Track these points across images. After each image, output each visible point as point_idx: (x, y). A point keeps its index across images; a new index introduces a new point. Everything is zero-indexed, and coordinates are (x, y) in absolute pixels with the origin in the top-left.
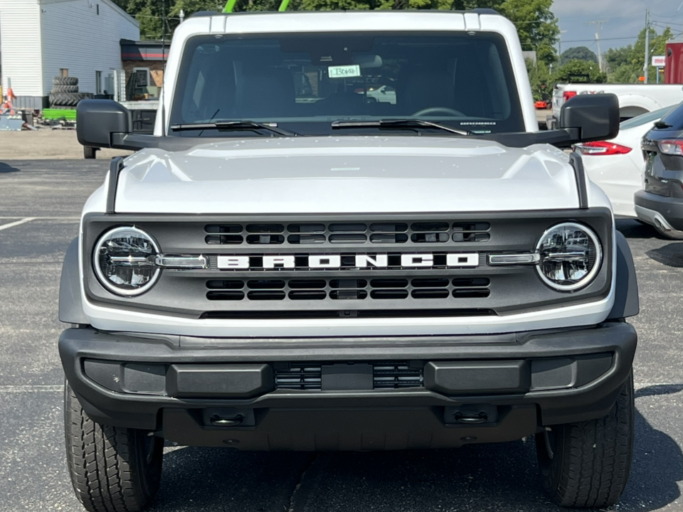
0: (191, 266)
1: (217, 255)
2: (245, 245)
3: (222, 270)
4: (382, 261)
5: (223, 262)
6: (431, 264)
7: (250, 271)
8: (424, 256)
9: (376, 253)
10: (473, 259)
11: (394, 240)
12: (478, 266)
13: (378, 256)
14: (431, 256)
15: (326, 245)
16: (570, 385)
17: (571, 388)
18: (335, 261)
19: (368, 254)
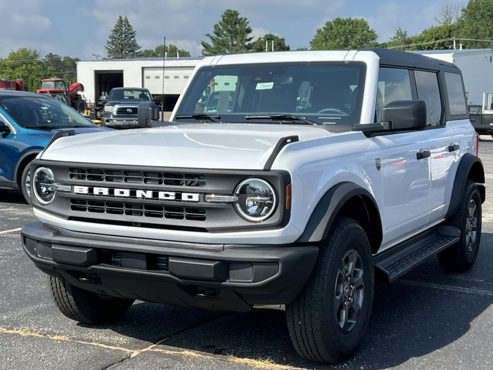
0: (66, 190)
1: (75, 185)
2: (86, 181)
3: (77, 194)
4: (149, 194)
5: (77, 189)
6: (173, 198)
7: (89, 196)
8: (170, 193)
9: (147, 190)
10: (196, 197)
11: (158, 183)
12: (199, 201)
13: (147, 192)
14: (173, 194)
15: (123, 183)
16: (250, 281)
17: (251, 282)
18: (127, 193)
19: (143, 190)
